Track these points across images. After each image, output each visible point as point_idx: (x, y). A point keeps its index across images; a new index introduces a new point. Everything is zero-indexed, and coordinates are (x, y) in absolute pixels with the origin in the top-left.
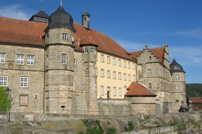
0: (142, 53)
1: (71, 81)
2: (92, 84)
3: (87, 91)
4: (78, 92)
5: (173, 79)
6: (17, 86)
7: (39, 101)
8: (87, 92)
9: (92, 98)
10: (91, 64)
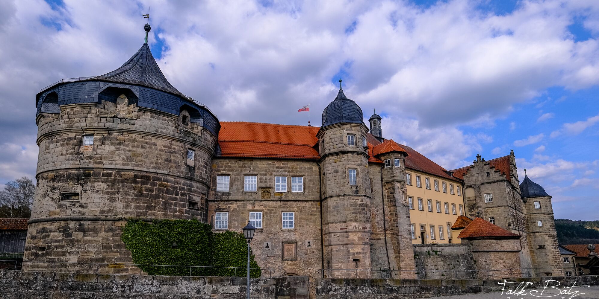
0: (472, 169)
1: (366, 214)
2: (402, 220)
3: (394, 231)
4: (378, 234)
5: (528, 209)
6: (278, 227)
7: (313, 252)
8: (394, 234)
9: (403, 243)
10: (398, 184)
